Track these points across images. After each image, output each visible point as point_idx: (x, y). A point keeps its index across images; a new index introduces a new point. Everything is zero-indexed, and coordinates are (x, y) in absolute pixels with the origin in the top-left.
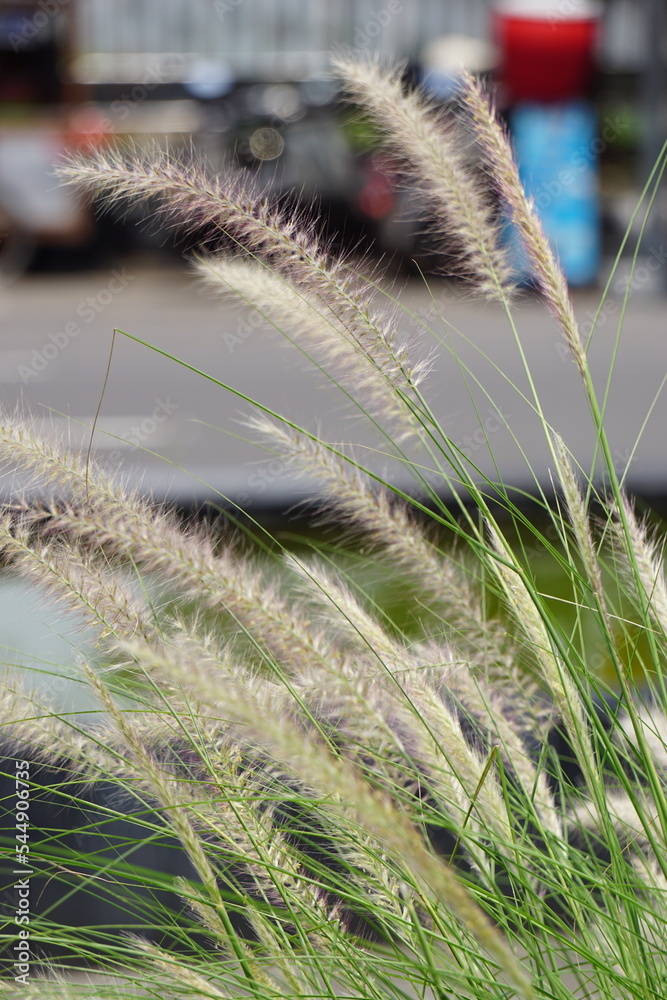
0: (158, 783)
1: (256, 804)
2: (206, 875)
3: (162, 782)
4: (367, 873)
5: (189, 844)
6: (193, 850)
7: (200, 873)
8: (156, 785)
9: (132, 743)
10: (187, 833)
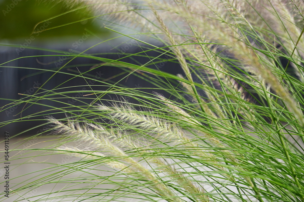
0: (169, 37)
1: (210, 46)
2: (187, 72)
3: (171, 37)
4: (253, 75)
5: (181, 60)
6: (182, 63)
7: (185, 71)
8: (168, 38)
9: (159, 21)
10: (180, 56)
